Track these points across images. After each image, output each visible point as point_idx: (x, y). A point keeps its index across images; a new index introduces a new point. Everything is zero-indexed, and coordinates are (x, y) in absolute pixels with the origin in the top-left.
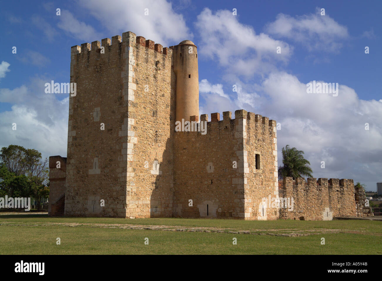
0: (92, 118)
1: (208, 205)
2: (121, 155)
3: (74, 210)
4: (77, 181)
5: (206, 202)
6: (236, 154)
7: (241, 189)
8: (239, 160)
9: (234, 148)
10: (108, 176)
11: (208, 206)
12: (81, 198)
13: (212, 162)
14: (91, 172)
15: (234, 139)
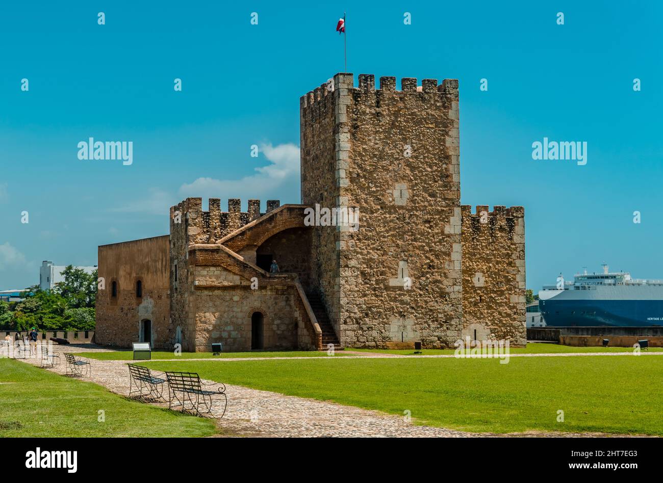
0: (391, 199)
1: (475, 330)
2: (450, 261)
3: (362, 340)
4: (365, 295)
5: (473, 327)
6: (515, 263)
7: (522, 310)
8: (519, 271)
9: (513, 255)
10: (427, 289)
11: (477, 331)
12: (375, 322)
13: (483, 272)
14: (393, 282)
15: (512, 244)
